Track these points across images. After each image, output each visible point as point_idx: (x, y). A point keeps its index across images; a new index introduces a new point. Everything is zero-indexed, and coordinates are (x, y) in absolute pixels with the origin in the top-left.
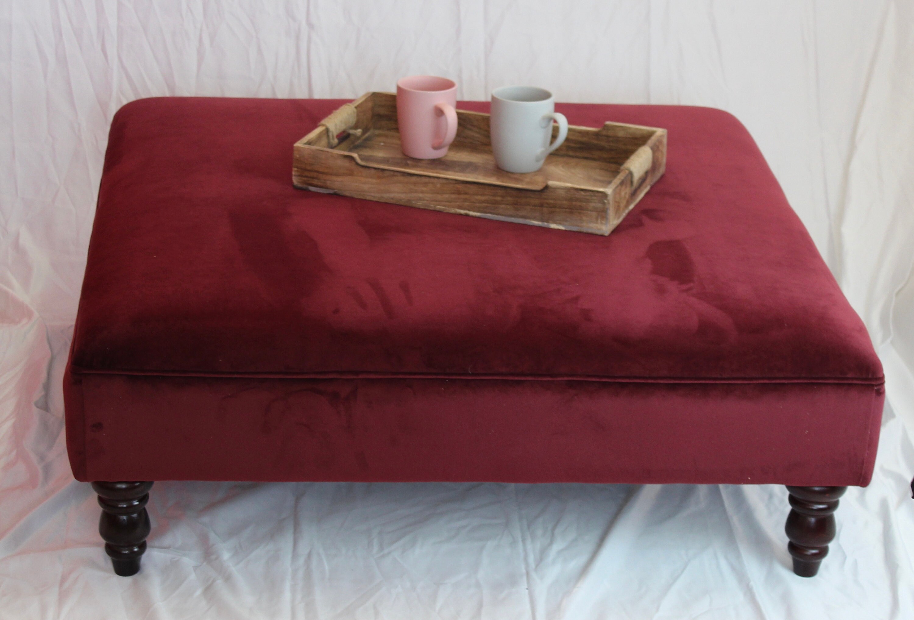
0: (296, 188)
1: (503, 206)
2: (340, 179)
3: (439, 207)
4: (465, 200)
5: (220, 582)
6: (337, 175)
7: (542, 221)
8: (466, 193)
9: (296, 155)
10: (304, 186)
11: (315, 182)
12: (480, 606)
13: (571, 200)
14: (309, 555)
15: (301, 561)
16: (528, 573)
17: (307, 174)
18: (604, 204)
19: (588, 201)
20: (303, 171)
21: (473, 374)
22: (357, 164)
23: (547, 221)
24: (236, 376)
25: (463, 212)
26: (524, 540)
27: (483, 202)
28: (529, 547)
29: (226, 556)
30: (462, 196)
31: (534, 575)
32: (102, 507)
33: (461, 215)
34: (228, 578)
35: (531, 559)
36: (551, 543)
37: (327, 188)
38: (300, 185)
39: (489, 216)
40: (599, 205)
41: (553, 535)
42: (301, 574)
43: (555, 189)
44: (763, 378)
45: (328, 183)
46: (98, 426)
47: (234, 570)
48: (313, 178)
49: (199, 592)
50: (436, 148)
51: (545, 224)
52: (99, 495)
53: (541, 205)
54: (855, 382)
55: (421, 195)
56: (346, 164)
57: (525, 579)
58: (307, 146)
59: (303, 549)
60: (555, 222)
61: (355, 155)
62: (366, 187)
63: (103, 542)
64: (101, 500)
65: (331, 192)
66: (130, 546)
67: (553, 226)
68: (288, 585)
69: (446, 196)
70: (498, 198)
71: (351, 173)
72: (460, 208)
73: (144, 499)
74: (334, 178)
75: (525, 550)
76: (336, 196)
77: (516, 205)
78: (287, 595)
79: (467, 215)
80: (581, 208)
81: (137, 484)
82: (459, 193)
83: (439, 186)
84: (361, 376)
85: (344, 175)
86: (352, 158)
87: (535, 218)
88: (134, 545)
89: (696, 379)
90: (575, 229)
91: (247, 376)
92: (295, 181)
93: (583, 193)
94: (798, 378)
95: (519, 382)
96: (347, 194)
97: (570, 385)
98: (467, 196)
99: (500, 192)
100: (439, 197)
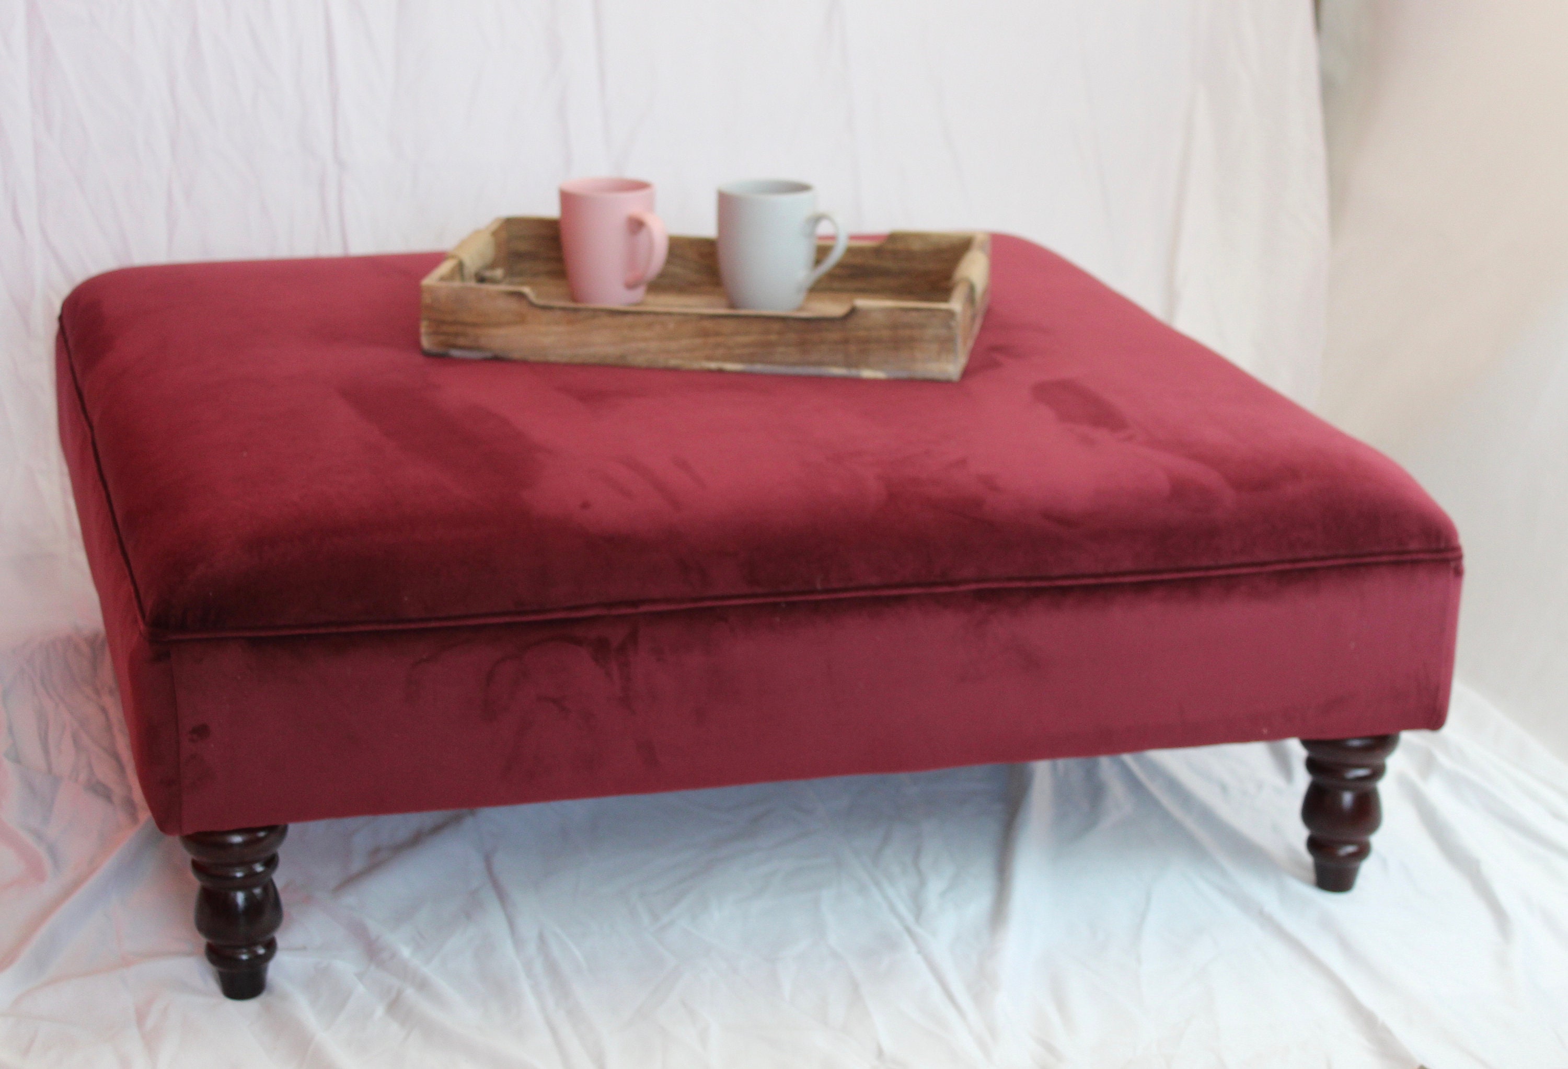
0: (428, 355)
1: (781, 349)
2: (502, 332)
3: (673, 362)
4: (718, 346)
5: (410, 993)
6: (498, 325)
7: (848, 365)
8: (717, 334)
9: (427, 299)
10: (440, 350)
11: (461, 341)
12: (855, 987)
13: (894, 327)
14: (542, 939)
15: (532, 948)
16: (909, 930)
17: (445, 328)
18: (949, 328)
19: (922, 326)
20: (438, 325)
21: (827, 591)
22: (532, 305)
23: (856, 365)
24: (432, 624)
25: (713, 365)
26: (877, 884)
27: (745, 346)
28: (890, 892)
29: (406, 952)
30: (712, 340)
31: (918, 930)
32: (201, 880)
33: (710, 372)
34: (423, 985)
35: (902, 909)
36: (923, 883)
37: (479, 348)
38: (435, 349)
39: (759, 368)
40: (943, 332)
41: (919, 872)
42: (539, 967)
43: (867, 312)
44: (1282, 562)
45: (483, 341)
46: (202, 731)
47: (428, 970)
48: (457, 335)
49: (380, 1011)
50: (631, 286)
51: (853, 372)
52: (195, 858)
53: (846, 341)
54: (1421, 556)
55: (642, 345)
56: (514, 305)
57: (906, 938)
58: (444, 284)
59: (528, 929)
60: (868, 366)
61: (526, 290)
62: (548, 341)
63: (203, 941)
64: (197, 867)
65: (488, 354)
66: (250, 945)
67: (867, 374)
68: (525, 986)
69: (685, 342)
70: (773, 337)
71: (521, 320)
72: (709, 358)
73: (271, 862)
74: (494, 331)
75: (886, 898)
76: (498, 360)
77: (803, 345)
78: (530, 1000)
79: (721, 371)
80: (912, 339)
81: (262, 834)
82: (705, 334)
83: (671, 326)
84: (643, 609)
85: (509, 324)
86: (521, 296)
87: (835, 364)
88: (255, 944)
89: (1178, 570)
90: (903, 374)
91: (452, 623)
92: (426, 342)
93: (914, 314)
94: (1336, 557)
95: (900, 599)
96: (516, 355)
97: (982, 596)
98: (719, 339)
99: (776, 326)
100: (673, 345)
